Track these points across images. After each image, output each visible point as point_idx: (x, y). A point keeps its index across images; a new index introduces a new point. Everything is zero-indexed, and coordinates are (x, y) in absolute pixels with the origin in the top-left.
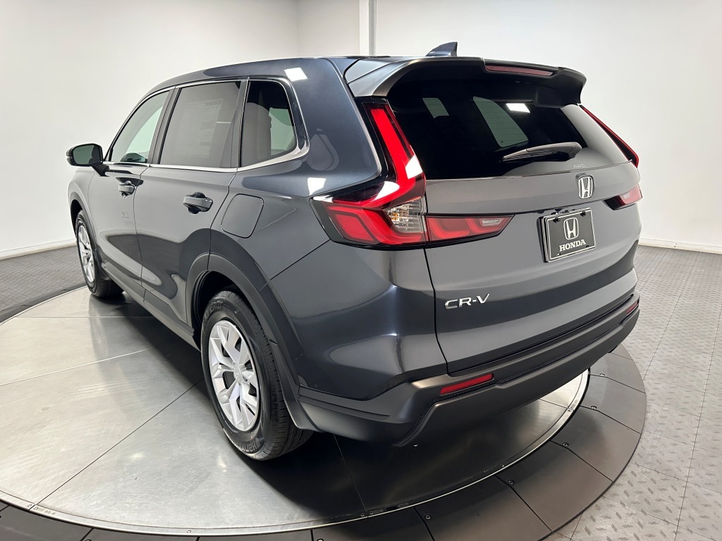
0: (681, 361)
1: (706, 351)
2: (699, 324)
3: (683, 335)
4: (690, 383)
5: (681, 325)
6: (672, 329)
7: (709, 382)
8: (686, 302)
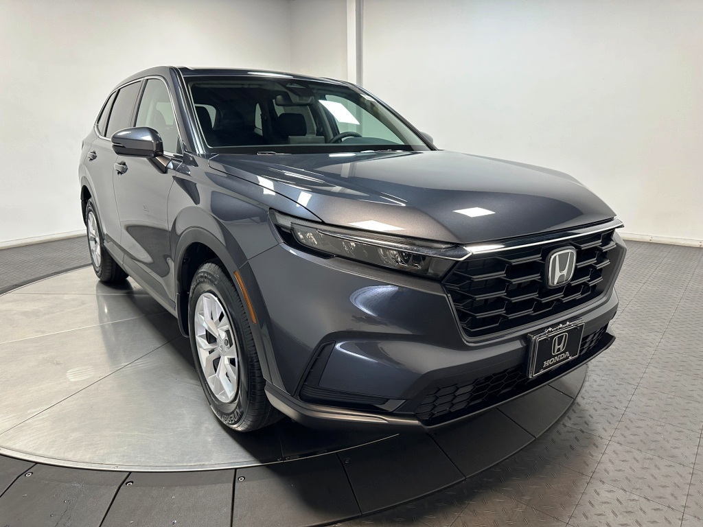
0: (631, 338)
1: (658, 330)
2: (658, 307)
3: (639, 316)
4: (635, 357)
5: (639, 308)
6: (630, 311)
7: (654, 356)
8: (650, 288)
